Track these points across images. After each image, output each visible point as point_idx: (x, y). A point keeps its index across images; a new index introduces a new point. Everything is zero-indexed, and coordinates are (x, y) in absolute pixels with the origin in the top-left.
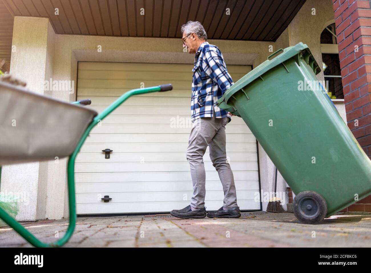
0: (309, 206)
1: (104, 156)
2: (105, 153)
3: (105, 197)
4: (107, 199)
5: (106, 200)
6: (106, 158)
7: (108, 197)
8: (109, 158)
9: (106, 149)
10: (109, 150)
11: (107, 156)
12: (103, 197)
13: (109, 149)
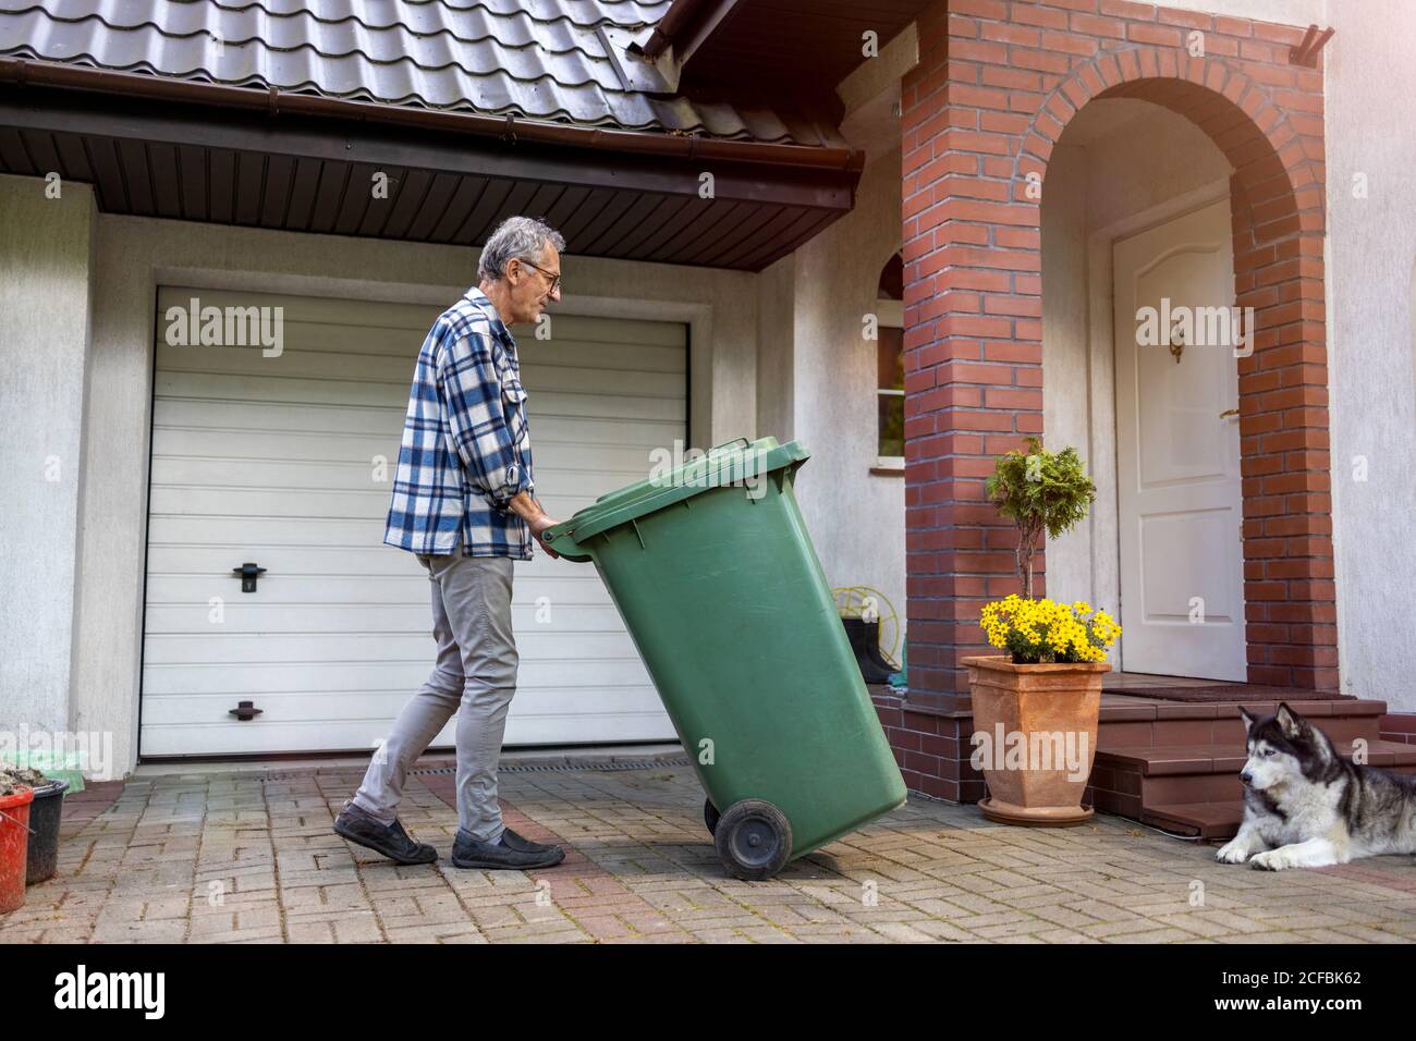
0: (755, 837)
1: (239, 582)
2: (241, 575)
3: (242, 705)
4: (246, 710)
5: (245, 712)
6: (245, 590)
7: (250, 704)
8: (253, 589)
9: (245, 565)
10: (253, 569)
11: (249, 585)
12: (236, 707)
13: (255, 565)
